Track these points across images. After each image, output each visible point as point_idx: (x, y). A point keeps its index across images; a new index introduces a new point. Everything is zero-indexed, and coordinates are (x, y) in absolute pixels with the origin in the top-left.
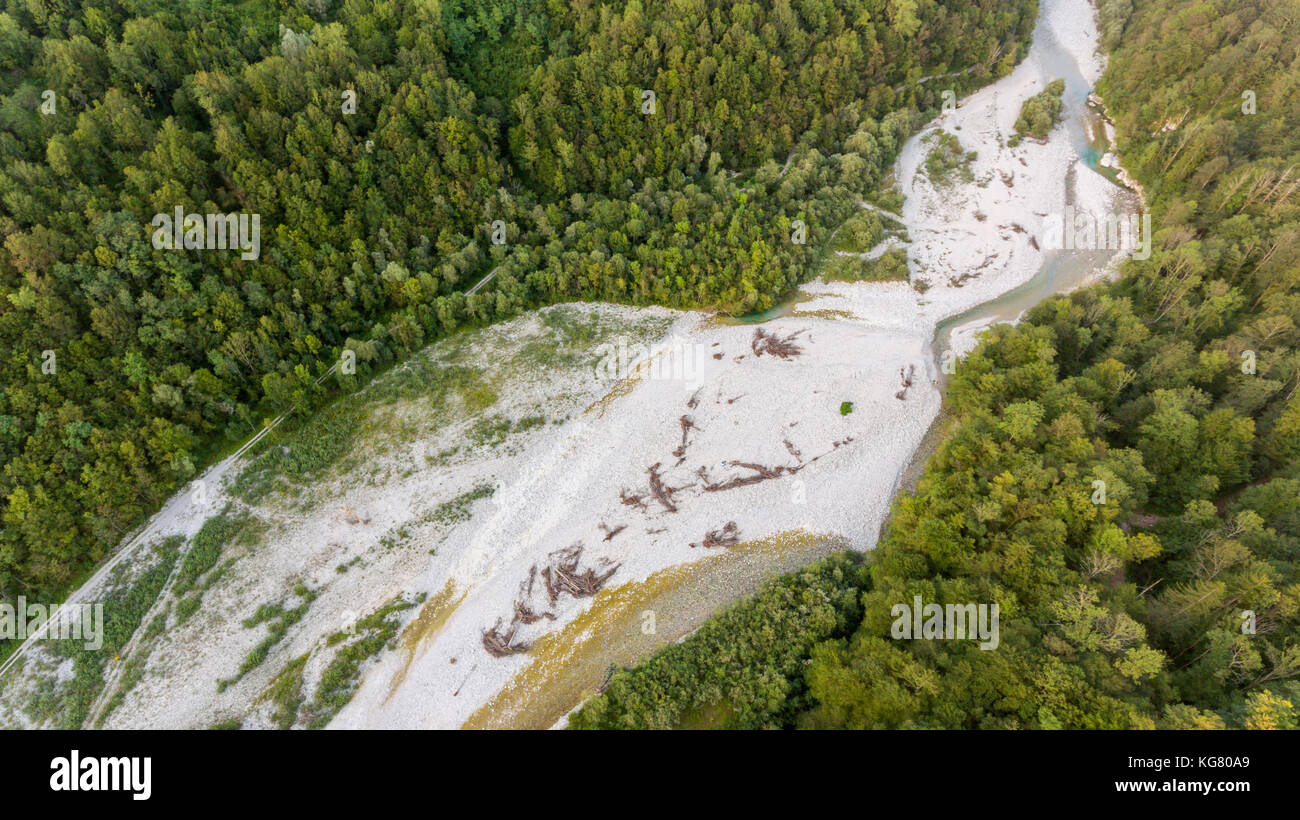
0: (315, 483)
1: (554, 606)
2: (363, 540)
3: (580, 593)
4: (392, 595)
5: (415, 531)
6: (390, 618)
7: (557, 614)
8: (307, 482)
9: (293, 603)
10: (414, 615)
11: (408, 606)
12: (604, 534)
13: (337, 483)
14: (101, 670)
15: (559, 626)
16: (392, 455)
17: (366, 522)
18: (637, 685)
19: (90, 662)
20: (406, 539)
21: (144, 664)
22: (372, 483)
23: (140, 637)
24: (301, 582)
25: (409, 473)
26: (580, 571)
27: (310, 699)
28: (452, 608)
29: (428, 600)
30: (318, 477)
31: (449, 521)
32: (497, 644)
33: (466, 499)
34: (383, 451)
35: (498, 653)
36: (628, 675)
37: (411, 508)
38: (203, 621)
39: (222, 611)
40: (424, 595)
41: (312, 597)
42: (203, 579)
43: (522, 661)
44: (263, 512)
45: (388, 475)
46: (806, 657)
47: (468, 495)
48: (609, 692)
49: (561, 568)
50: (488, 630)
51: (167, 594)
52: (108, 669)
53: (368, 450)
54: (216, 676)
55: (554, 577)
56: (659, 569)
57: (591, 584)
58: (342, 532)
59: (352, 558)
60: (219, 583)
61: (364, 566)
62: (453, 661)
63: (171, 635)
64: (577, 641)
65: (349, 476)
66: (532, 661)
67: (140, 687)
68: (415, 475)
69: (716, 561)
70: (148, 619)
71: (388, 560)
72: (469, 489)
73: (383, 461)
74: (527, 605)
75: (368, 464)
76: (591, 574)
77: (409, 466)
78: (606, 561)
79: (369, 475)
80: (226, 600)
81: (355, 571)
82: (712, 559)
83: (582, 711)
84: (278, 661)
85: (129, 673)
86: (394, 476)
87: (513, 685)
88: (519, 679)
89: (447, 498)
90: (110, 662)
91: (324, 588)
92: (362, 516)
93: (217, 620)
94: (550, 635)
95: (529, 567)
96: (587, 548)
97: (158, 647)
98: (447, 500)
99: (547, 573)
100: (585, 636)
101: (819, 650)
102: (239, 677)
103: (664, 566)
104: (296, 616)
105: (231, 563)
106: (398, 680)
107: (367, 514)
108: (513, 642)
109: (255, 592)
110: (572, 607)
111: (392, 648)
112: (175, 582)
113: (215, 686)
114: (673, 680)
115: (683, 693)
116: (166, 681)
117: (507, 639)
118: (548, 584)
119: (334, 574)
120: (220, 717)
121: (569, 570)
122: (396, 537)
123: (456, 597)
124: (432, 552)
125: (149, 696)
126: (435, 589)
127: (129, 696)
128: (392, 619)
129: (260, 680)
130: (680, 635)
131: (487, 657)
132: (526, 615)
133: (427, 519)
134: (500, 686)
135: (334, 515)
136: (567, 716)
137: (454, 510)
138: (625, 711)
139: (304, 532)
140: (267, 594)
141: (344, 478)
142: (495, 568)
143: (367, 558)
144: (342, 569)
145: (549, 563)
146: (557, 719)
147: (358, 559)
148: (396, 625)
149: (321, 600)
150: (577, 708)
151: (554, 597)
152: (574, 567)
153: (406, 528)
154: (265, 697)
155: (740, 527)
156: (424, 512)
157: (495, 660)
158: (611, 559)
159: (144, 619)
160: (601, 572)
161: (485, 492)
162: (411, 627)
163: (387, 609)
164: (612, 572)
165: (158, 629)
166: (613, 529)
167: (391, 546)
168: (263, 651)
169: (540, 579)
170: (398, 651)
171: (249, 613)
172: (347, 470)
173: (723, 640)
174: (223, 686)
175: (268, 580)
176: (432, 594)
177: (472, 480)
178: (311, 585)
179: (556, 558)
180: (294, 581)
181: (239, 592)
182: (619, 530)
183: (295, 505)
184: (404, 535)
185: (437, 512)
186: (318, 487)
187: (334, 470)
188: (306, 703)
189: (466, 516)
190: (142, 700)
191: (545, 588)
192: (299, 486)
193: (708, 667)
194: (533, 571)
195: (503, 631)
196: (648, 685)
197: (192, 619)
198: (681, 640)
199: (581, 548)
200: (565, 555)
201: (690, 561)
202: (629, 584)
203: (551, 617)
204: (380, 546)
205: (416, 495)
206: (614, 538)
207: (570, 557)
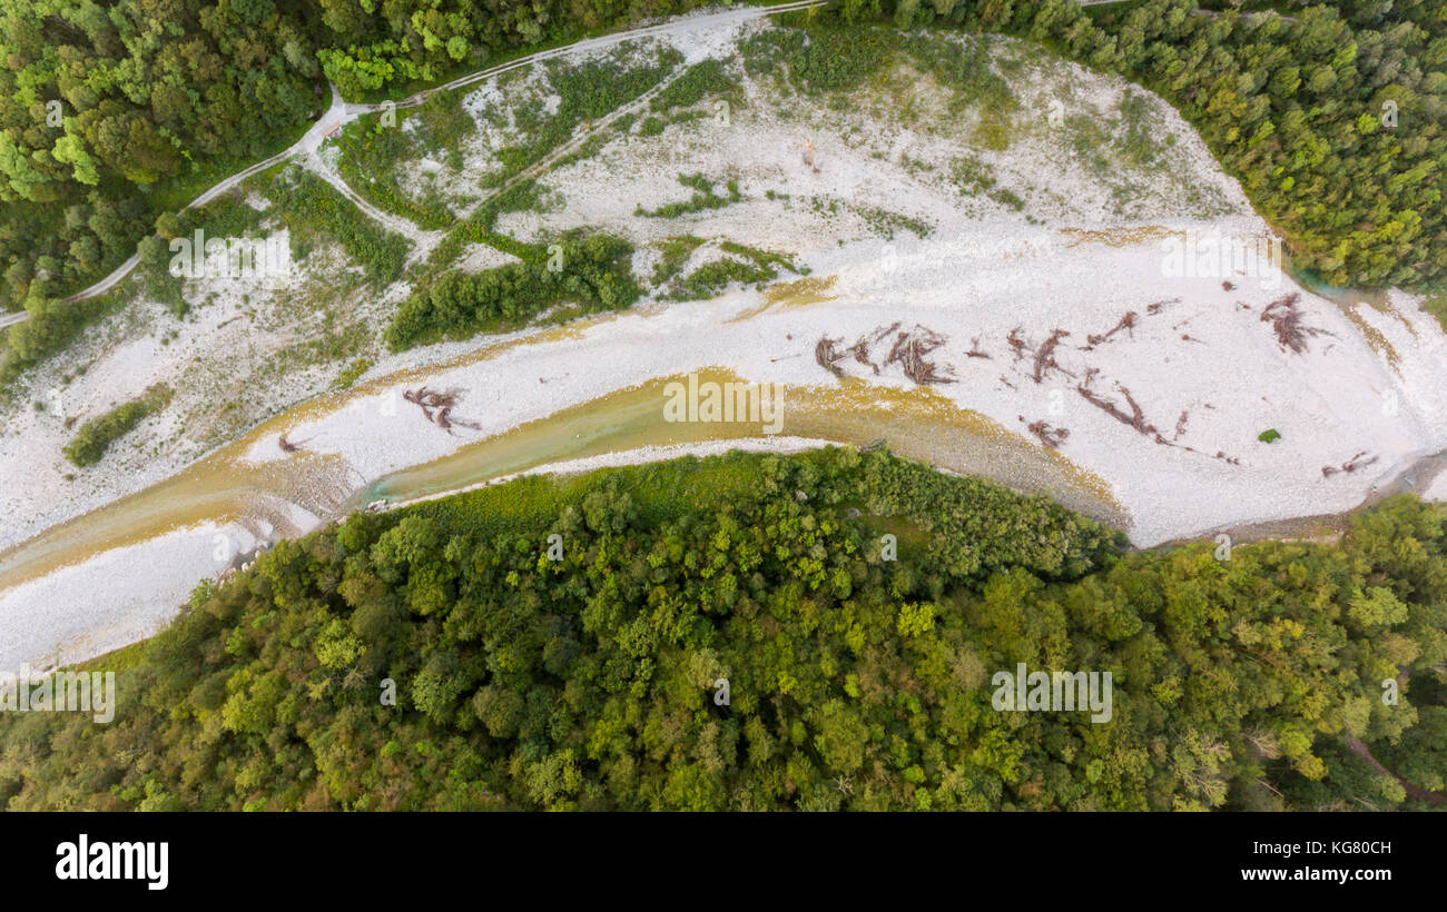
0: (805, 97)
1: (885, 365)
2: (803, 184)
3: (910, 375)
4: (789, 250)
5: (843, 212)
6: (774, 266)
7: (882, 373)
8: (800, 90)
9: (721, 191)
10: (791, 279)
11: (790, 268)
12: (970, 348)
13: (820, 113)
14: (574, 125)
15: (876, 382)
16: (880, 125)
17: (816, 171)
18: (886, 472)
19: (571, 113)
20: (831, 213)
21: (602, 147)
22: (845, 138)
23: (610, 121)
24: (737, 178)
25: (878, 156)
26: (926, 359)
27: (684, 275)
28: (820, 299)
29: (810, 275)
30: (811, 94)
31: (873, 228)
32: (825, 353)
33: (901, 221)
34: (876, 114)
35: (821, 360)
36: (887, 461)
37: (856, 190)
38: (657, 148)
39: (672, 152)
40: (809, 271)
41: (736, 197)
42: (675, 111)
43: (831, 381)
44: (751, 89)
45: (862, 143)
46: (1008, 565)
47: (905, 219)
48: (865, 457)
49: (915, 344)
50: (828, 338)
51: (645, 101)
52: (578, 129)
53: (867, 103)
54: (639, 200)
55: (906, 345)
56: (979, 412)
57: (924, 374)
58: (793, 162)
59: (783, 193)
60: (684, 125)
61: (787, 207)
62: (789, 337)
63: (631, 139)
64: (877, 403)
65: (833, 115)
66: (837, 387)
67: (590, 162)
68: (882, 162)
69: (1024, 445)
70: (624, 110)
71: (807, 219)
72: (911, 215)
73: (870, 126)
74: (869, 347)
75: (856, 117)
76: (932, 367)
77: (883, 148)
78: (951, 370)
79: (849, 129)
80: (680, 144)
81: (778, 204)
82: (1024, 440)
83: (837, 450)
84: (682, 226)
85: (589, 144)
86: (867, 148)
87: (812, 391)
88: (819, 390)
89: (888, 207)
90: (582, 124)
91: (749, 199)
92: (816, 163)
93: (664, 155)
94: (864, 382)
95: (895, 320)
96: (948, 346)
97: (617, 140)
98: (887, 208)
99: (903, 337)
100: (886, 405)
101: (1020, 572)
102: (653, 215)
103: (986, 413)
104: (716, 203)
105: (702, 114)
106: (746, 315)
107: (822, 165)
108: (837, 363)
109: (702, 156)
110: (896, 378)
111: (759, 289)
112: (656, 95)
113: (634, 207)
114: (911, 493)
115: (909, 506)
116: (608, 174)
117: (835, 357)
118: (897, 345)
119: (763, 194)
120: (625, 233)
121: (919, 350)
122: (826, 204)
123: (828, 293)
124: (841, 242)
125: (592, 175)
126: (819, 274)
127: (581, 163)
128: (775, 269)
129: (664, 230)
131: (812, 357)
132: (861, 353)
133: (860, 211)
134: (804, 383)
135: (799, 141)
136: (827, 442)
137: (885, 222)
138: (863, 479)
139: (767, 136)
140: (709, 166)
141: (829, 112)
142: (872, 297)
143: (796, 204)
144: (771, 195)
145: (911, 331)
147: (787, 197)
148: (774, 275)
149: (741, 206)
150: (837, 445)
151: (892, 359)
152: (925, 352)
153: (839, 204)
154: (659, 246)
155: (1068, 440)
156: (862, 203)
157: (815, 363)
158: (956, 371)
159: (621, 108)
160: (939, 374)
161: (920, 229)
162: (782, 285)
163: (777, 258)
164: (946, 381)
165: (623, 125)
166: (980, 351)
167: (817, 209)
168: (679, 210)
169: (894, 337)
170: (761, 295)
171: (689, 171)
172: (836, 108)
173: (968, 500)
174: (640, 212)
175: (717, 154)
176: (815, 275)
177: (919, 209)
178: (742, 190)
179: (919, 332)
180: (733, 173)
181: (693, 146)
182: (984, 356)
183: (777, 104)
184: (833, 208)
185: (871, 212)
186: (805, 104)
187: (827, 97)
188: (681, 275)
189: (888, 236)
190: (587, 175)
191: (891, 347)
192: (792, 89)
193: (940, 507)
194: (895, 326)
195: (837, 349)
196: (892, 480)
197: (650, 139)
198: (943, 471)
199: (944, 343)
200: (928, 337)
201: (1007, 427)
203: (877, 371)
204: (810, 202)
205: (868, 182)
206: (975, 359)
207: (929, 341)
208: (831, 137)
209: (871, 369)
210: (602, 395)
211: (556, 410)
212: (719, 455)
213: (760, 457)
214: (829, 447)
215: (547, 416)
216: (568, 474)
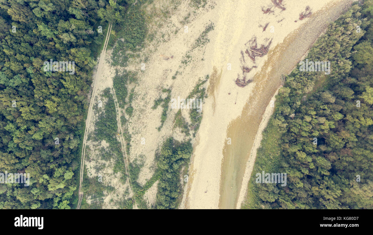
0: (143, 49)
1: (254, 63)
2: (175, 64)
3: (261, 56)
4: (197, 80)
5: (192, 54)
6: (201, 88)
7: (257, 65)
8: (139, 50)
9: (164, 96)
10: (207, 85)
11: (204, 82)
12: (262, 29)
13: (151, 46)
14: (116, 140)
15: (259, 69)
16: (165, 26)
17: (172, 57)
19: (111, 139)
20: (190, 59)
21: (129, 132)
22: (165, 41)
23: (120, 125)
24: (162, 88)
25: (176, 32)
26: (259, 47)
27: (190, 123)
28: (220, 76)
29: (210, 77)
30: (143, 47)
31: (202, 45)
32: (241, 83)
33: (204, 34)
34: (161, 26)
35: (243, 86)
37: (186, 46)
38: (138, 113)
39: (142, 107)
40: (208, 76)
41: (169, 91)
42: (127, 100)
43: (252, 85)
44: (131, 68)
45: (169, 36)
46: (353, 50)
47: (204, 32)
49: (252, 48)
50: (236, 79)
51: (118, 109)
52: (118, 138)
53: (155, 27)
54: (155, 127)
55: (250, 52)
56: (286, 36)
57: (264, 50)
58: (165, 64)
59: (175, 73)
60: (133, 99)
61: (181, 74)
62: (229, 94)
63: (130, 121)
64: (267, 72)
65: (154, 42)
66: (255, 84)
67: (132, 139)
68: (179, 31)
69: (306, 25)
70: (118, 118)
71: (188, 68)
72: (204, 29)
73: (164, 30)
74: (245, 66)
75: (158, 33)
76: (263, 46)
77: (174, 28)
78: (267, 39)
79: (162, 38)
80: (140, 103)
81: (178, 77)
82: (304, 24)
83: (279, 94)
84: (171, 116)
85: (126, 137)
86: (172, 35)
87: (252, 94)
88: (253, 91)
89: (197, 36)
90: (117, 136)
91: (172, 87)
92: (169, 56)
93: (142, 111)
94: (257, 73)
95: (239, 52)
96: (258, 37)
97: (129, 126)
98: (197, 37)
99: (247, 52)
100: (269, 69)
102: (162, 125)
103: (288, 33)
104: (168, 99)
105: (133, 90)
106: (214, 106)
107: (171, 54)
108: (246, 80)
109: (149, 97)
110: (261, 61)
111: (206, 97)
112: (118, 104)
113: (156, 130)
116: (140, 135)
117: (244, 80)
118: (249, 55)
119: (172, 81)
120: (164, 137)
121: (254, 48)
122: (186, 59)
123: (219, 73)
124: (202, 60)
125: (138, 141)
126: (211, 72)
127: (131, 143)
128: (202, 88)
129: (170, 122)
130: (302, 57)
131: (240, 88)
132: (246, 70)
133: (194, 48)
134: (248, 96)
135: (158, 59)
136: (274, 97)
137: (202, 40)
139: (151, 70)
140: (153, 96)
141: (153, 43)
142: (227, 57)
143: (181, 70)
144: (174, 78)
145: (246, 48)
146: (271, 99)
147: (177, 72)
148: (204, 89)
149: (173, 91)
150: (276, 93)
151: (254, 60)
152: (256, 46)
153: (188, 54)
154: (175, 127)
155: (311, 7)
156: (191, 45)
157: (243, 88)
158: (268, 38)
159: (117, 119)
160: (266, 44)
161: (210, 28)
162: (209, 88)
163: (198, 86)
164: (270, 43)
165: (124, 121)
166: (264, 26)
167: (186, 63)
168: (164, 115)
169: (246, 55)
170: (209, 97)
171: (152, 104)
172: (152, 40)
174: (159, 129)
175: (150, 91)
176: (210, 75)
177: (203, 25)
178: (167, 88)
179: (248, 45)
180: (160, 88)
181: (143, 99)
182: (267, 26)
183: (141, 61)
184: (188, 57)
185: (196, 43)
186: (145, 50)
187: (146, 41)
188: (189, 124)
189: (207, 41)
190: (137, 143)
191: (249, 58)
192: (138, 53)
194: (242, 53)
195: (241, 78)
197: (133, 113)
199: (255, 38)
200: (251, 42)
201: (296, 28)
202: (278, 45)
203: (255, 67)
204: (182, 64)
205: (184, 40)
206: (266, 29)
207: (253, 43)
208: (162, 47)
209: (254, 69)
210: (220, 172)
211: (218, 191)
212: (262, 139)
213: (270, 125)
214: (276, 97)
215: (220, 196)
216: (245, 197)
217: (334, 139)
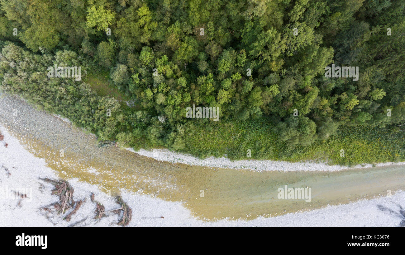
1: (85, 200)
3: (70, 189)
7: (89, 194)
12: (24, 201)
15: (95, 189)
18: (102, 125)
26: (56, 199)
32: (125, 216)
35: (129, 212)
36: (100, 132)
43: (125, 195)
46: (38, 52)
48: (113, 138)
49: (60, 211)
55: (67, 212)
56: (32, 155)
57: (61, 188)
64: (98, 173)
66: (122, 190)
74: (93, 215)
76: (54, 192)
78: (42, 188)
83: (132, 146)
87: (140, 190)
88: (135, 190)
96: (38, 205)
99: (67, 218)
100: (92, 171)
101: (32, 47)
103: (28, 153)
108: (118, 207)
110: (80, 189)
114: (88, 108)
115: (92, 100)
117: (118, 212)
118: (74, 213)
121: (60, 206)
130: (64, 122)
131: (134, 215)
132: (100, 212)
134: (144, 197)
136: (137, 152)
138: (119, 124)
145: (61, 221)
146: (142, 156)
150: (131, 150)
151: (80, 202)
152: (55, 204)
157: (133, 210)
158: (39, 186)
160: (50, 186)
164: (47, 180)
173: (54, 98)
191: (78, 212)
193: (73, 97)
196: (99, 119)
198: (66, 120)
199: (41, 208)
200: (50, 215)
201: (17, 142)
202: (49, 166)
203: (92, 196)
207: (50, 211)
209: (96, 198)
210: (288, 215)
211: (322, 210)
212: (212, 157)
213: (185, 150)
214: (137, 149)
215: (329, 207)
216: (317, 162)
217: (184, 54)
